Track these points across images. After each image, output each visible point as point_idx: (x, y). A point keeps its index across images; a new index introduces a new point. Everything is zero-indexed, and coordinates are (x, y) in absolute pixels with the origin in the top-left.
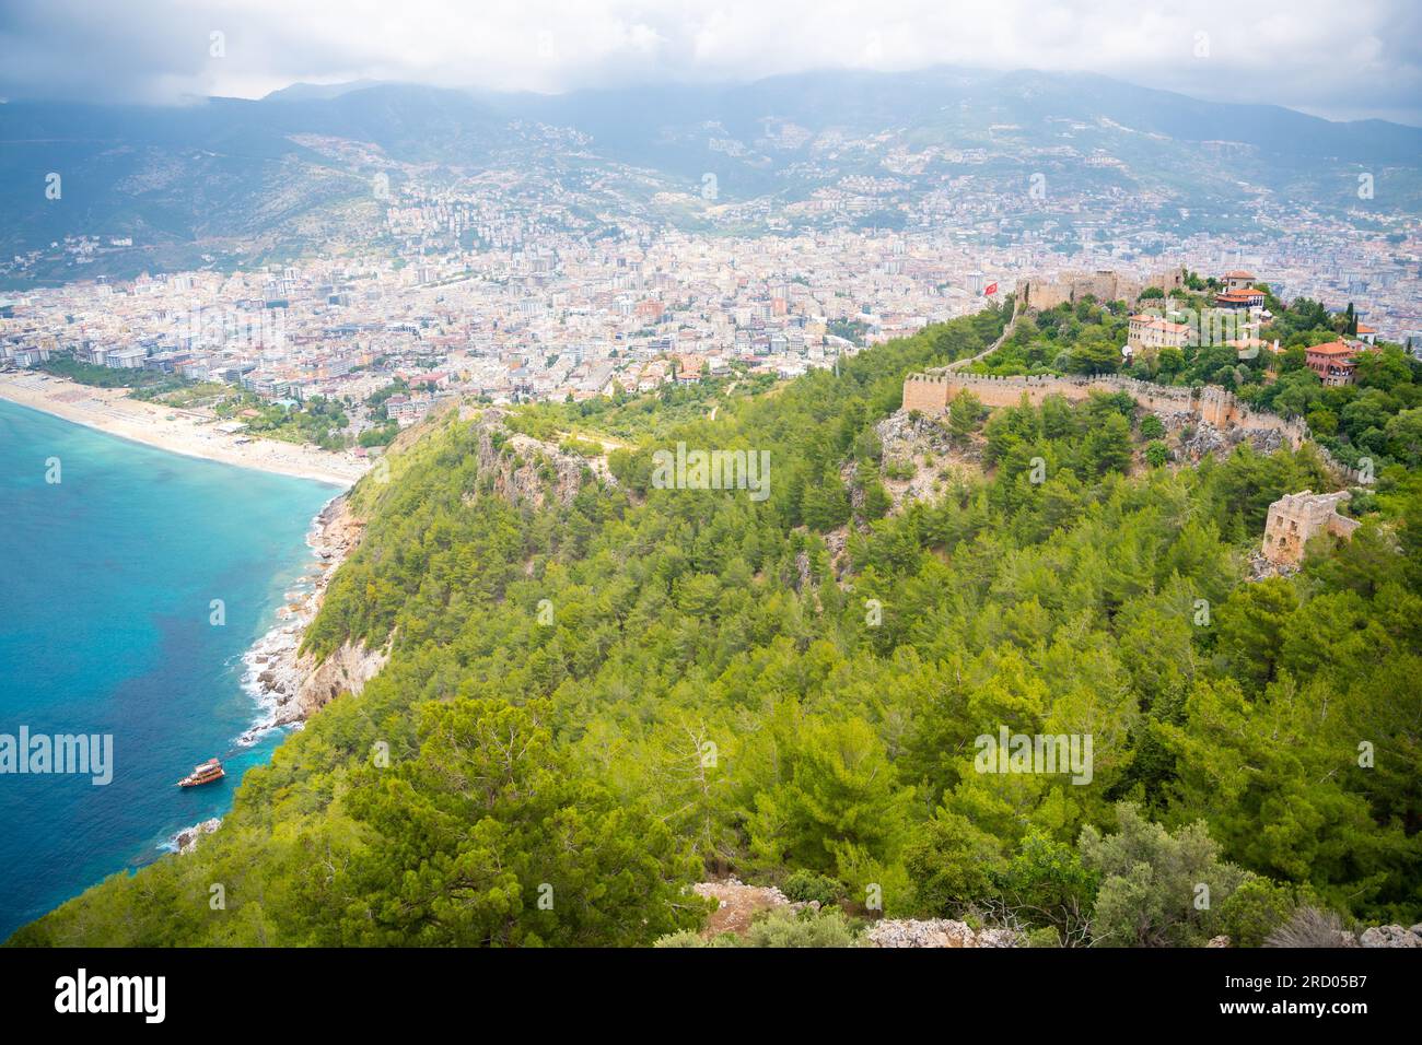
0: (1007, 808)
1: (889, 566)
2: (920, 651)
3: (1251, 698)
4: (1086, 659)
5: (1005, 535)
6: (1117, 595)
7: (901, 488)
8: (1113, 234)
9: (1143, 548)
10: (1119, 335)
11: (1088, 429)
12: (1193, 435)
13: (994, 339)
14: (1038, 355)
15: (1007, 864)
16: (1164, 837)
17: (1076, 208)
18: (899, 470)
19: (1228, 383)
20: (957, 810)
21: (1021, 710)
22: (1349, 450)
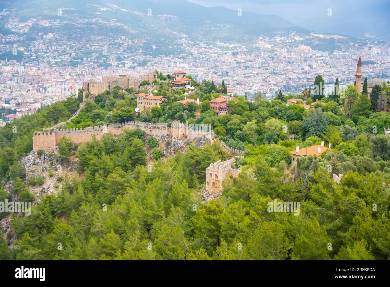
1: (37, 231)
3: (212, 255)
5: (93, 203)
6: (149, 221)
7: (38, 190)
8: (125, 58)
9: (157, 198)
10: (133, 103)
11: (125, 147)
12: (171, 143)
13: (76, 111)
18: (36, 181)
19: (182, 119)
22: (232, 141)
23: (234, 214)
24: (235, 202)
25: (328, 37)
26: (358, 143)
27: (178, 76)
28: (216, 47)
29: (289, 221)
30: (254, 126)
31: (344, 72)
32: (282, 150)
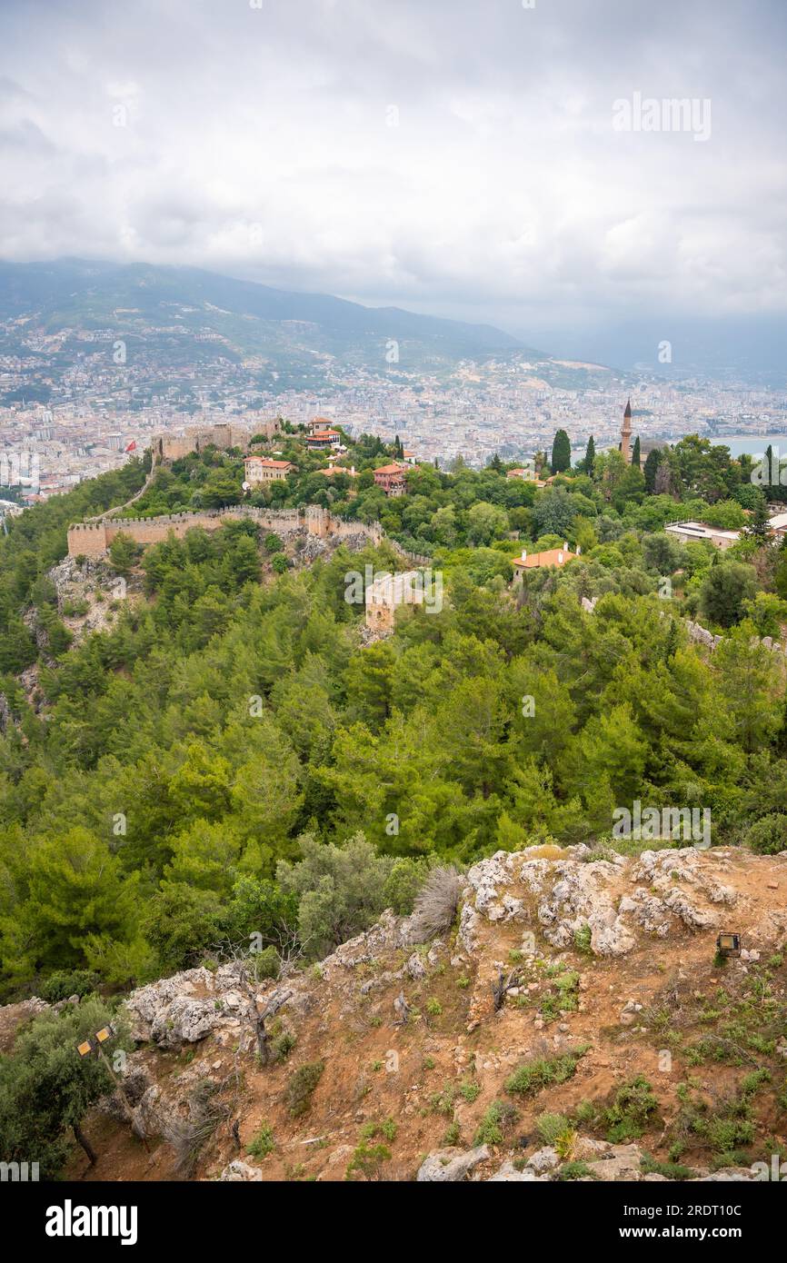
0: (217, 865)
1: (79, 691)
2: (119, 758)
3: (376, 733)
4: (254, 733)
5: (172, 647)
6: (268, 678)
7: (80, 623)
8: (223, 394)
9: (282, 638)
10: (238, 473)
11: (225, 552)
12: (304, 545)
13: (139, 488)
14: (177, 497)
15: (226, 909)
16: (336, 852)
17: (192, 376)
18: (75, 608)
19: (324, 502)
20: (177, 878)
21: (212, 785)
22: (412, 541)
23: (415, 666)
24: (416, 646)
25: (576, 366)
26: (624, 547)
27: (317, 427)
28: (385, 377)
29: (507, 678)
30: (451, 516)
31: (603, 427)
32: (497, 557)
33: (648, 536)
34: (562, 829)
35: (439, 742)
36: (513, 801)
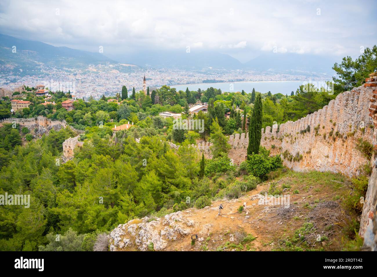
3: (72, 192)
9: (32, 164)
10: (9, 106)
12: (38, 130)
19: (44, 114)
22: (77, 126)
23: (83, 167)
24: (82, 161)
25: (127, 65)
26: (147, 121)
27: (39, 88)
28: (63, 70)
29: (114, 167)
30: (90, 116)
31: (137, 84)
32: (106, 128)
33: (154, 117)
34: (139, 213)
35: (94, 192)
36: (121, 207)
